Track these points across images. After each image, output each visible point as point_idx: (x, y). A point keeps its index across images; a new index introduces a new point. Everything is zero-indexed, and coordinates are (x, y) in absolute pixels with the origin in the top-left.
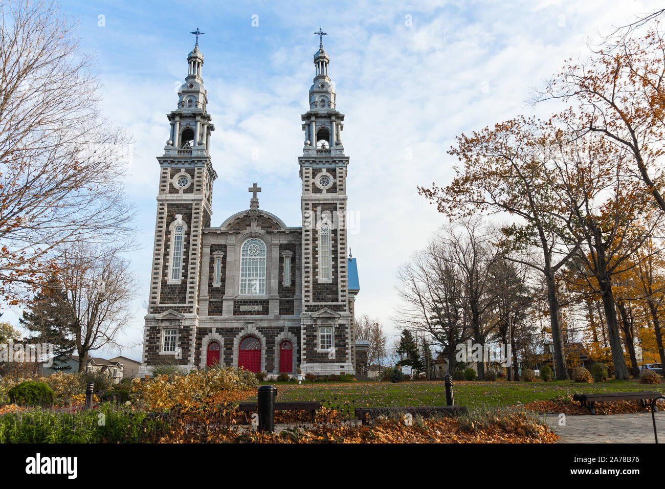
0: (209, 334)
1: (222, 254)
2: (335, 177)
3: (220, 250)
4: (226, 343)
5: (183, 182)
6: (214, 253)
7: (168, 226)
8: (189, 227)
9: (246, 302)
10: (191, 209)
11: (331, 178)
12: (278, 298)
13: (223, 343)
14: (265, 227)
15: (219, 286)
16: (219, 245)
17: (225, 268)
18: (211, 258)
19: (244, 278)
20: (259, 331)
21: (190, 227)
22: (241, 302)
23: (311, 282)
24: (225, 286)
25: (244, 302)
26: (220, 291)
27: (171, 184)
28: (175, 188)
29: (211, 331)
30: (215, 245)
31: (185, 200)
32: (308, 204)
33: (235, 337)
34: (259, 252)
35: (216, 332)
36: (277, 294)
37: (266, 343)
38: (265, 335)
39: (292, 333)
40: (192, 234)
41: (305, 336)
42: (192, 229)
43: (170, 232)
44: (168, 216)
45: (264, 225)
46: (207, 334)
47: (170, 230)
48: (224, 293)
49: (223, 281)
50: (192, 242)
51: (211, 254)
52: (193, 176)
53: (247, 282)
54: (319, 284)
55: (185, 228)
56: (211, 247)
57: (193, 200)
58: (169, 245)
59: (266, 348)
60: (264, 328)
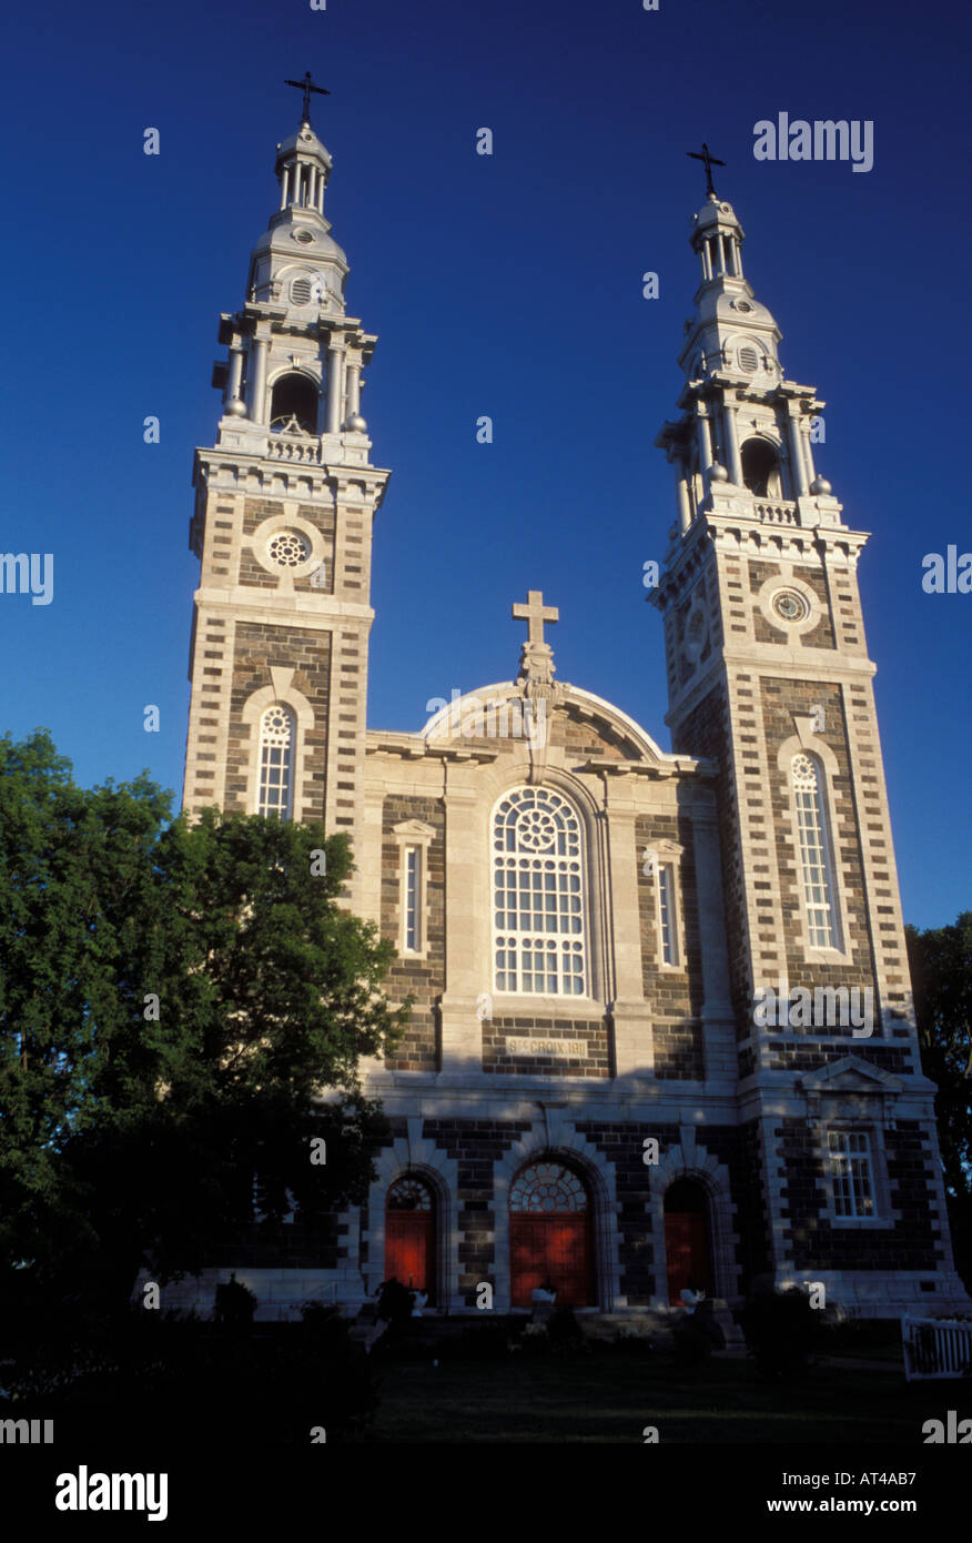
0: (397, 1141)
1: (426, 835)
2: (826, 597)
3: (423, 818)
4: (464, 1182)
5: (288, 552)
6: (397, 828)
7: (238, 702)
8: (323, 718)
9: (528, 1022)
10: (329, 652)
11: (813, 597)
12: (647, 1011)
13: (452, 1183)
14: (578, 750)
15: (423, 956)
16: (413, 800)
17: (443, 886)
18: (385, 847)
19: (507, 934)
20: (589, 1139)
21: (326, 718)
22: (508, 1022)
23: (782, 957)
24: (444, 956)
25: (520, 1022)
26: (427, 973)
27: (247, 552)
28: (261, 569)
29: (403, 1133)
30: (400, 797)
31: (302, 615)
32: (746, 678)
33: (500, 1157)
34: (554, 838)
35: (426, 1135)
36: (640, 999)
37: (619, 1188)
38: (612, 1153)
39: (710, 1151)
40: (335, 742)
41: (781, 1162)
42: (336, 725)
43: (247, 728)
44: (237, 668)
45: (574, 742)
46: (390, 1144)
47: (245, 720)
48: (443, 985)
49: (439, 936)
50: (334, 776)
51: (387, 830)
52: (330, 535)
53: (519, 949)
54: (810, 967)
55: (306, 718)
56: (387, 806)
57: (333, 618)
58: (245, 778)
59: (619, 1205)
60: (605, 1127)
